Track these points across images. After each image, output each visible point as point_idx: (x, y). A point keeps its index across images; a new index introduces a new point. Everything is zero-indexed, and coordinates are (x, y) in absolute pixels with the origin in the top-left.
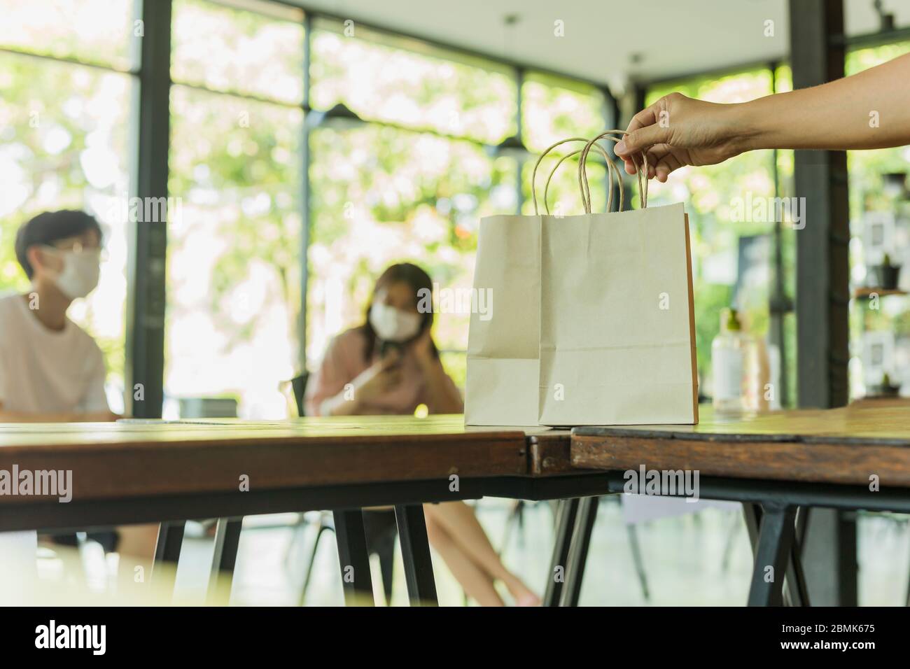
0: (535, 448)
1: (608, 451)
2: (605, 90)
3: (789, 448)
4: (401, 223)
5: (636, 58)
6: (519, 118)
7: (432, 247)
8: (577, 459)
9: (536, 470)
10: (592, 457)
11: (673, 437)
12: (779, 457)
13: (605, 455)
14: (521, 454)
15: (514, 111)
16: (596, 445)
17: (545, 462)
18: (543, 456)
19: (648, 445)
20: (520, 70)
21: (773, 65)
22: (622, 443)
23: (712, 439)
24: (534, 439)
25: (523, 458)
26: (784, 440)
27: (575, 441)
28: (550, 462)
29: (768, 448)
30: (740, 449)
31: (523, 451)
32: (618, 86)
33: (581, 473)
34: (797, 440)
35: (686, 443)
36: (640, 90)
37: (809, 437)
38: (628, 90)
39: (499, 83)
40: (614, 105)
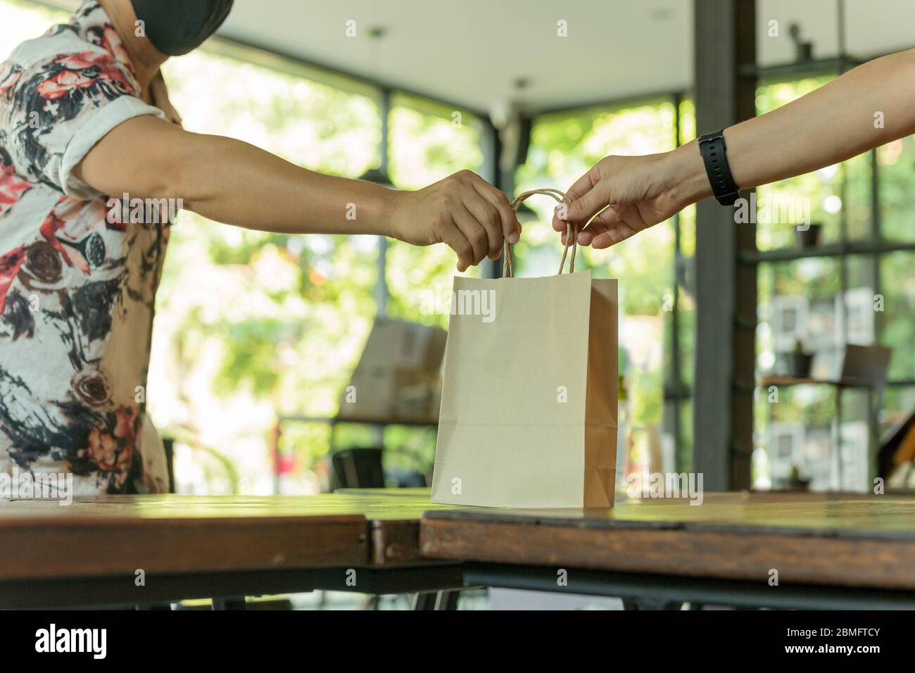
0: (378, 536)
1: (464, 538)
2: (485, 118)
3: (670, 536)
4: (244, 266)
5: (521, 84)
6: (384, 146)
7: (278, 297)
8: (427, 547)
9: (379, 560)
10: (445, 545)
11: (537, 522)
12: (659, 546)
13: (460, 543)
14: (361, 541)
15: (379, 139)
16: (450, 531)
17: (390, 552)
18: (388, 542)
19: (509, 531)
20: (386, 92)
21: (676, 98)
22: (480, 529)
23: (582, 525)
24: (377, 524)
25: (364, 546)
26: (664, 527)
27: (425, 526)
28: (395, 550)
29: (646, 536)
30: (614, 537)
31: (363, 536)
32: (500, 115)
33: (432, 563)
34: (679, 527)
35: (552, 530)
36: (526, 122)
37: (693, 524)
38: (510, 121)
39: (363, 107)
40: (495, 137)
